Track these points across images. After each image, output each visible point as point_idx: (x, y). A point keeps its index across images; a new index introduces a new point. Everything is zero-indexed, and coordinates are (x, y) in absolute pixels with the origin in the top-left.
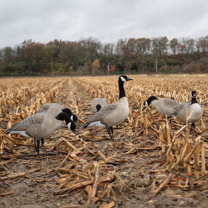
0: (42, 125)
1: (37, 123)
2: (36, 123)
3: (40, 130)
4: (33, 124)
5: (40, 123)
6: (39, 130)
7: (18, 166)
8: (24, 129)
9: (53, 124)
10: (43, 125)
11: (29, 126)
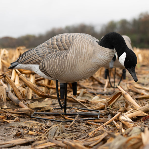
0: (68, 54)
1: (60, 49)
2: (58, 49)
3: (65, 64)
4: (53, 51)
5: (65, 49)
6: (61, 62)
7: (7, 129)
8: (36, 60)
9: (91, 55)
10: (70, 54)
11: (46, 55)
